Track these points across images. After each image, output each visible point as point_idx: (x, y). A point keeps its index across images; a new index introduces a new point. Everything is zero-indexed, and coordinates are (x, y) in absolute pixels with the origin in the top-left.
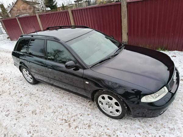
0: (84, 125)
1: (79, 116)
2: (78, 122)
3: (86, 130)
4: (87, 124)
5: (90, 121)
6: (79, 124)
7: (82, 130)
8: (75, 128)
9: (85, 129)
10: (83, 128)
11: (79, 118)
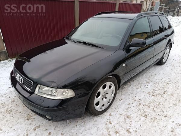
0: (126, 122)
1: (110, 126)
2: (120, 128)
3: (133, 122)
4: (125, 119)
5: (121, 115)
6: (123, 127)
7: (133, 125)
8: (129, 132)
9: (131, 121)
10: (130, 124)
11: (114, 126)
